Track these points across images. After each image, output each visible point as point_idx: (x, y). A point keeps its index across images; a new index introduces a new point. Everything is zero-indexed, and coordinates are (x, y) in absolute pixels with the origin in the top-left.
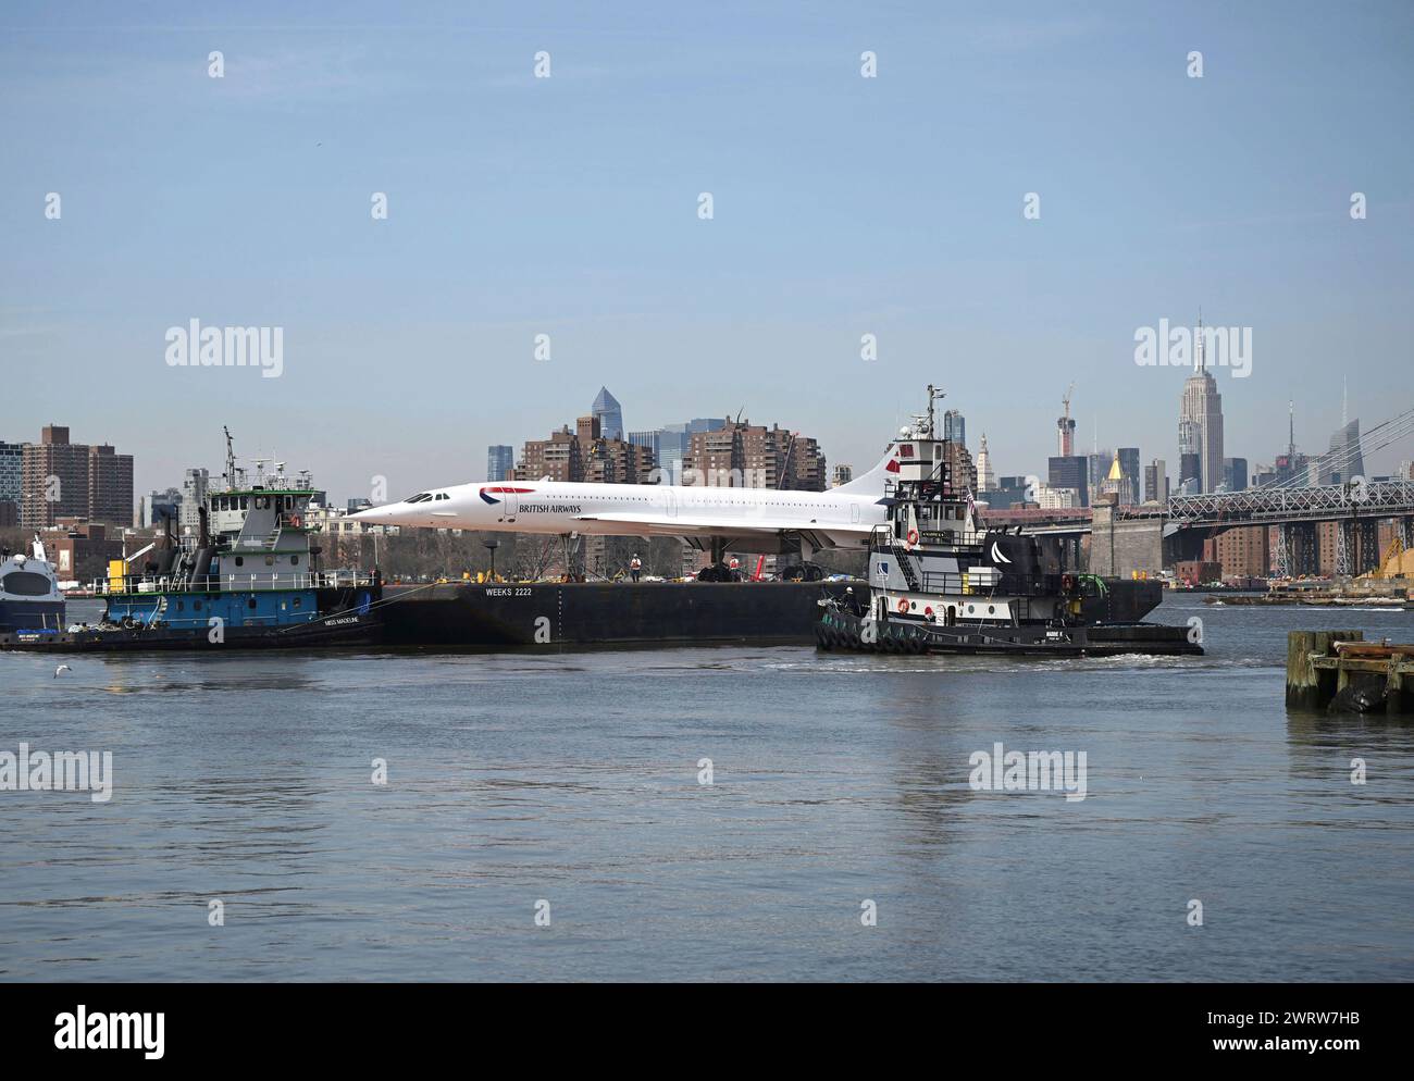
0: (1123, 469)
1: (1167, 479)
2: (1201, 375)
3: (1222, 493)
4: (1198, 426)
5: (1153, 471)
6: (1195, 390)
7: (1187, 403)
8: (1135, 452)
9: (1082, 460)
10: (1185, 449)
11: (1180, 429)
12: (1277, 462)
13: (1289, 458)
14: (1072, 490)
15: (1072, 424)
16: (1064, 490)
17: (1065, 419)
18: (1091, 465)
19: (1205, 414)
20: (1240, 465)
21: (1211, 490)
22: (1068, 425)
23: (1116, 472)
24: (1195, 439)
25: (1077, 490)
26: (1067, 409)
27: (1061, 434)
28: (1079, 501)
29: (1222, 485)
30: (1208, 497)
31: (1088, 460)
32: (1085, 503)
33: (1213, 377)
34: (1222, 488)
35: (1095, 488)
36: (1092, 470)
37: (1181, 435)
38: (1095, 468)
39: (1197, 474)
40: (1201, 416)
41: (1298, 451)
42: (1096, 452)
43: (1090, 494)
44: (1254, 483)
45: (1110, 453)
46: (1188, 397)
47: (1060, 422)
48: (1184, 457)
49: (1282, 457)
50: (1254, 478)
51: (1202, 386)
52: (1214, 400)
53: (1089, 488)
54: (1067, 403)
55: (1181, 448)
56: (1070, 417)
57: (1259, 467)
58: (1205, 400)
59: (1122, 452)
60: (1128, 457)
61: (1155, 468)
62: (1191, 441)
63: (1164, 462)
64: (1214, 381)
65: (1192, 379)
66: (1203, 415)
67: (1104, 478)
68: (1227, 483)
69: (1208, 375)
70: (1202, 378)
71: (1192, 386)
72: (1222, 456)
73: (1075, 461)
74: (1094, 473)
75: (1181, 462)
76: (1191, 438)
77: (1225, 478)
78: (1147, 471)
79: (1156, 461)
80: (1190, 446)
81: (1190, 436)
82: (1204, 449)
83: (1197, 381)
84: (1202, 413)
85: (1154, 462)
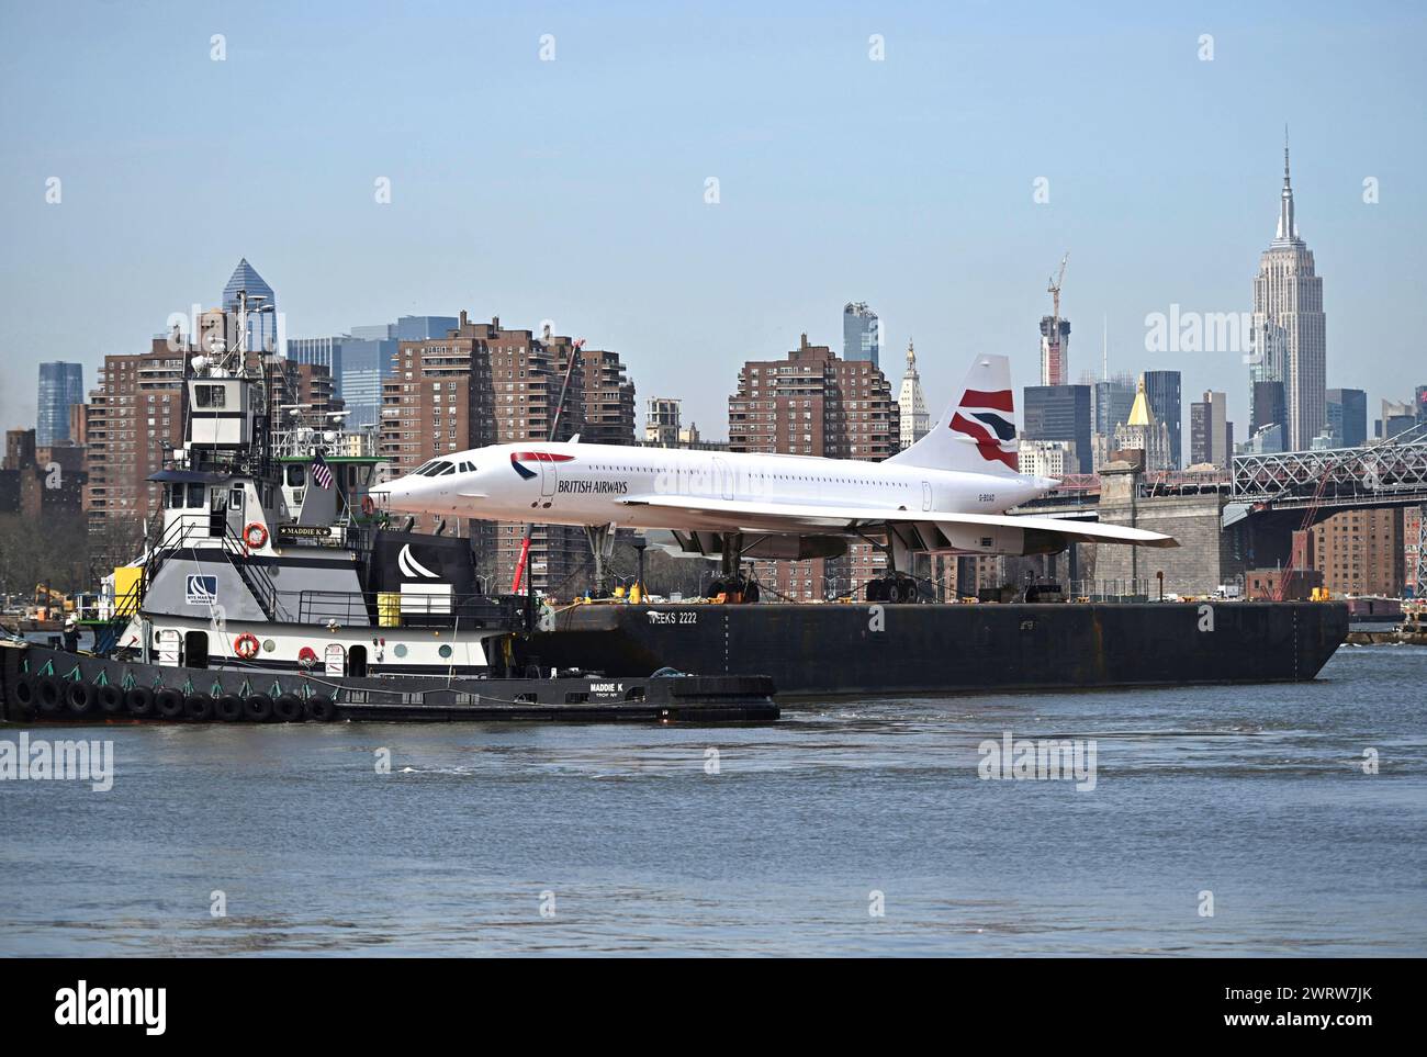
0: (1153, 408)
1: (1230, 426)
2: (1287, 244)
3: (1324, 450)
4: (1283, 333)
5: (1205, 413)
6: (1278, 271)
7: (1264, 293)
8: (1174, 378)
9: (1082, 392)
10: (1261, 374)
12: (1418, 396)
14: (1065, 445)
15: (1065, 328)
16: (1050, 444)
17: (1052, 320)
18: (1098, 402)
19: (1294, 313)
20: (1354, 401)
21: (1305, 444)
22: (1057, 330)
23: (1140, 414)
24: (1277, 354)
25: (1074, 444)
26: (1056, 301)
27: (1046, 346)
28: (1076, 464)
29: (1324, 435)
30: (1300, 456)
31: (1093, 392)
32: (1086, 467)
33: (1308, 249)
34: (1322, 443)
35: (1104, 441)
36: (1100, 408)
38: (1105, 405)
39: (1280, 417)
40: (1288, 315)
42: (1106, 378)
43: (1095, 452)
45: (1130, 381)
46: (1265, 285)
47: (1043, 324)
48: (1257, 387)
49: (1426, 389)
50: (1378, 424)
51: (1290, 264)
52: (1310, 288)
53: (1094, 441)
54: (1056, 291)
55: (1253, 373)
56: (1062, 317)
57: (1386, 405)
58: (1295, 287)
59: (1151, 378)
60: (1161, 387)
61: (1208, 406)
62: (1270, 358)
63: (1223, 396)
64: (1310, 254)
65: (1272, 251)
66: (1291, 314)
67: (1119, 424)
68: (1332, 433)
69: (1300, 245)
70: (1289, 250)
71: (1272, 264)
72: (1324, 386)
73: (1070, 394)
74: (1104, 413)
75: (1252, 396)
76: (1269, 353)
77: (1328, 425)
78: (1194, 411)
79: (1210, 394)
80: (1268, 367)
81: (1268, 350)
82: (1292, 374)
83: (1280, 255)
84: (1290, 310)
85: (1206, 396)
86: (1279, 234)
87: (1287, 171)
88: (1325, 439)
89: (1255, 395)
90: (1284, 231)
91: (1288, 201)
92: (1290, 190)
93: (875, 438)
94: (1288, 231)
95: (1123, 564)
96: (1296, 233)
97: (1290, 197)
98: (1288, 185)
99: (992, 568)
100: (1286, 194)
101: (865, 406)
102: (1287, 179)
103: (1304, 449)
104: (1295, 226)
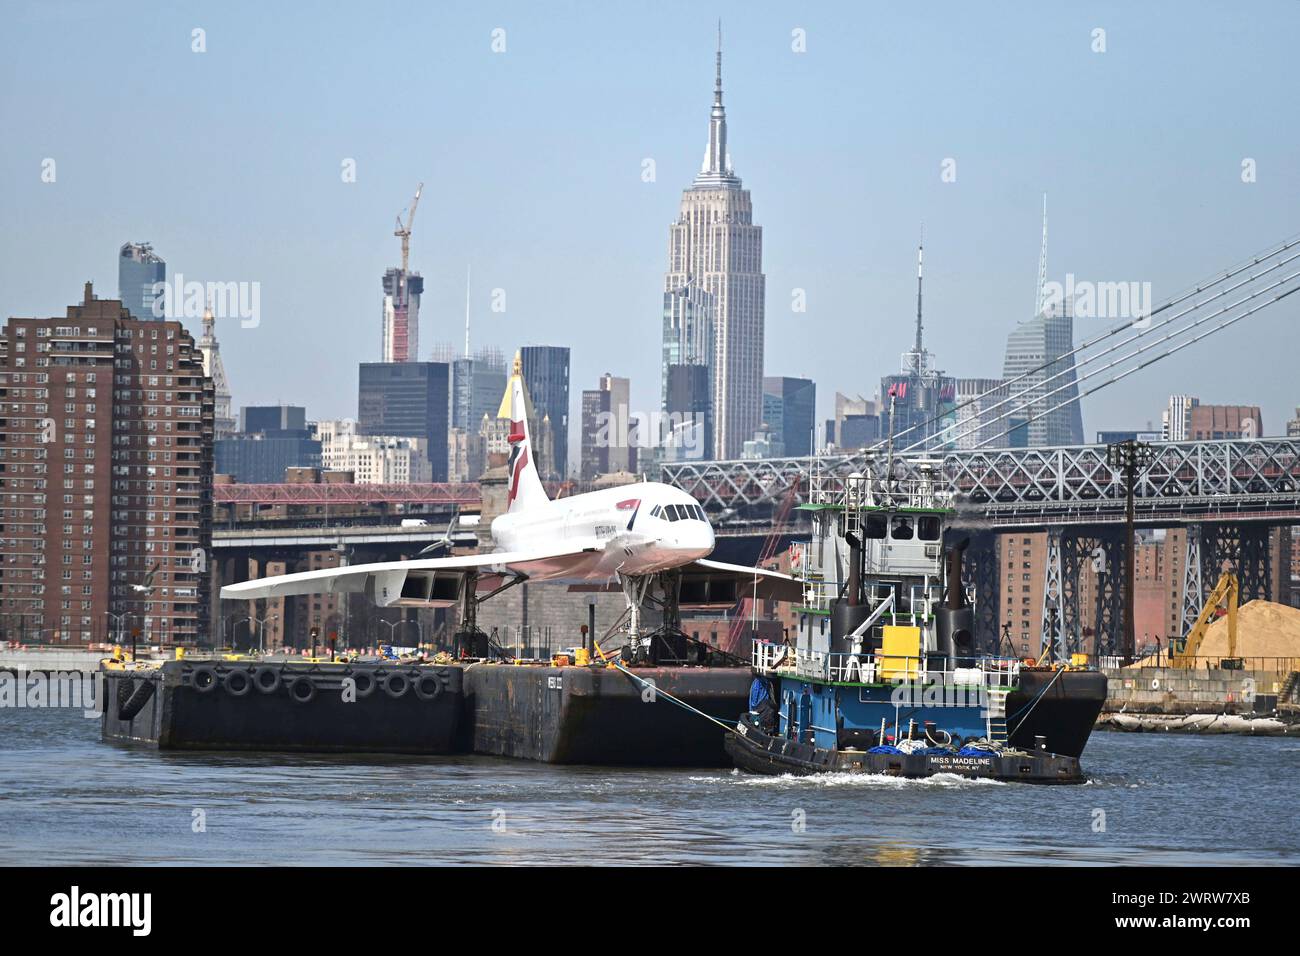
0: (532, 398)
2: (716, 180)
3: (758, 458)
4: (708, 299)
5: (603, 400)
6: (703, 216)
7: (683, 246)
8: (561, 356)
9: (437, 372)
10: (678, 354)
11: (667, 306)
12: (884, 389)
13: (914, 379)
14: (412, 443)
15: (416, 285)
16: (393, 441)
17: (399, 274)
18: (456, 385)
19: (723, 273)
20: (798, 393)
21: (734, 451)
22: (406, 288)
23: (515, 404)
24: (700, 329)
25: (425, 441)
26: (405, 249)
27: (390, 308)
28: (427, 469)
29: (760, 438)
30: (725, 468)
31: (451, 369)
32: (440, 472)
33: (744, 187)
34: (756, 449)
35: (463, 439)
36: (462, 393)
37: (667, 320)
38: (465, 390)
40: (715, 276)
41: (933, 365)
42: (467, 354)
43: (452, 452)
44: (830, 437)
45: (500, 358)
46: (687, 232)
47: (387, 280)
48: (673, 371)
49: (895, 379)
50: (830, 425)
51: (719, 207)
52: (745, 240)
53: (451, 440)
54: (405, 235)
55: (667, 351)
56: (413, 269)
57: (842, 400)
58: (725, 239)
59: (530, 355)
60: (544, 368)
61: (605, 395)
62: (689, 333)
63: (626, 382)
64: (747, 195)
65: (696, 189)
66: (720, 274)
67: (486, 417)
68: (769, 435)
69: (733, 182)
70: (720, 189)
71: (696, 207)
72: (761, 373)
73: (421, 374)
74: (464, 402)
75: (665, 383)
76: (690, 327)
77: (764, 425)
78: (586, 402)
79: (609, 379)
80: (687, 345)
81: (688, 322)
82: (718, 355)
83: (706, 195)
84: (718, 269)
85: (603, 382)
86: (706, 166)
87: (719, 82)
88: (760, 444)
89: (670, 382)
90: (713, 162)
91: (718, 123)
92: (722, 108)
93: (182, 426)
94: (718, 163)
95: (510, 605)
96: (728, 166)
97: (722, 118)
98: (720, 102)
99: (330, 606)
100: (717, 113)
101: (169, 381)
102: (719, 93)
103: (733, 458)
104: (727, 156)
